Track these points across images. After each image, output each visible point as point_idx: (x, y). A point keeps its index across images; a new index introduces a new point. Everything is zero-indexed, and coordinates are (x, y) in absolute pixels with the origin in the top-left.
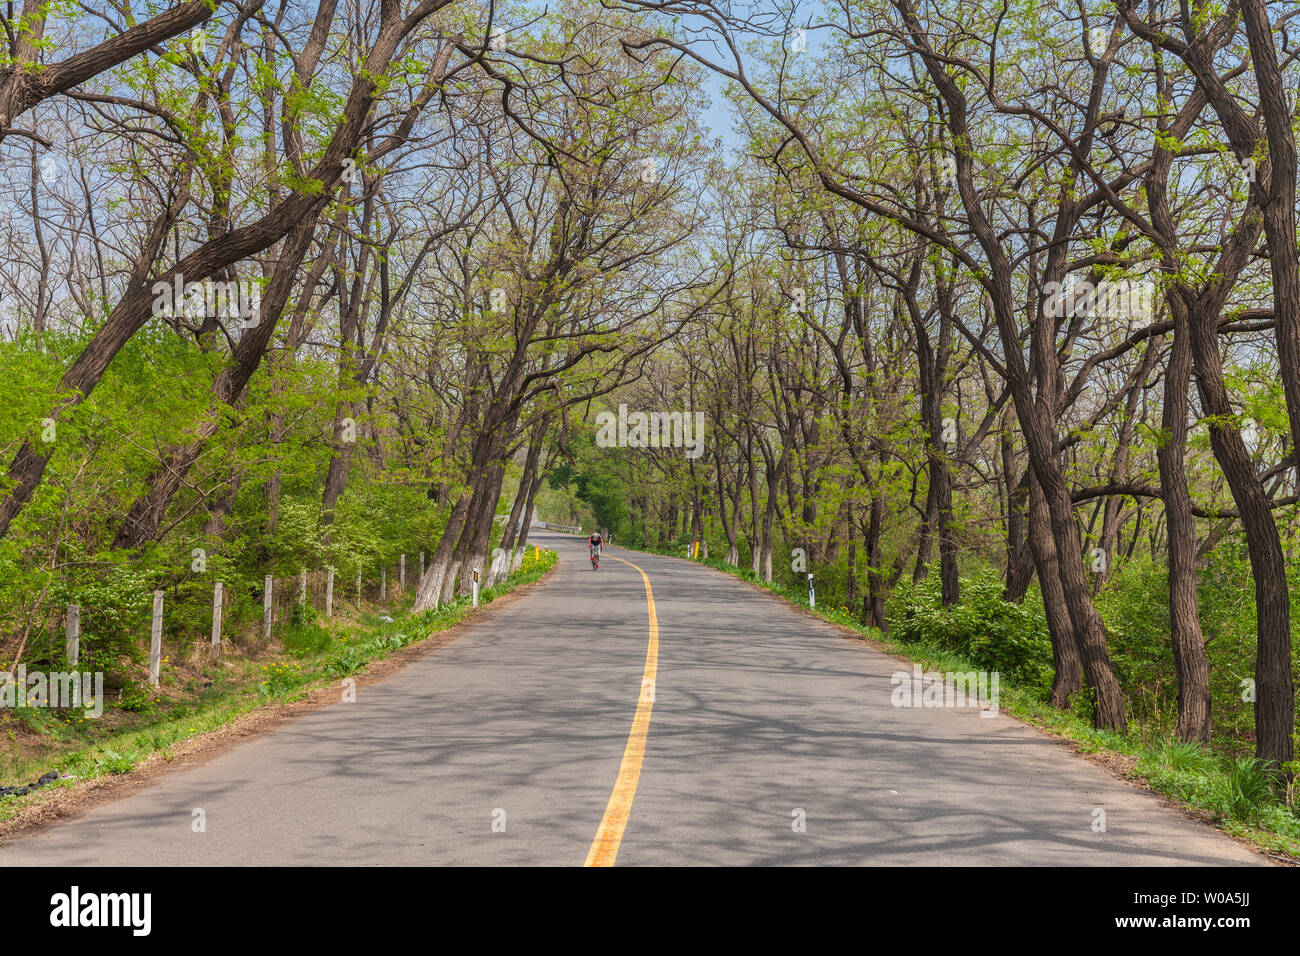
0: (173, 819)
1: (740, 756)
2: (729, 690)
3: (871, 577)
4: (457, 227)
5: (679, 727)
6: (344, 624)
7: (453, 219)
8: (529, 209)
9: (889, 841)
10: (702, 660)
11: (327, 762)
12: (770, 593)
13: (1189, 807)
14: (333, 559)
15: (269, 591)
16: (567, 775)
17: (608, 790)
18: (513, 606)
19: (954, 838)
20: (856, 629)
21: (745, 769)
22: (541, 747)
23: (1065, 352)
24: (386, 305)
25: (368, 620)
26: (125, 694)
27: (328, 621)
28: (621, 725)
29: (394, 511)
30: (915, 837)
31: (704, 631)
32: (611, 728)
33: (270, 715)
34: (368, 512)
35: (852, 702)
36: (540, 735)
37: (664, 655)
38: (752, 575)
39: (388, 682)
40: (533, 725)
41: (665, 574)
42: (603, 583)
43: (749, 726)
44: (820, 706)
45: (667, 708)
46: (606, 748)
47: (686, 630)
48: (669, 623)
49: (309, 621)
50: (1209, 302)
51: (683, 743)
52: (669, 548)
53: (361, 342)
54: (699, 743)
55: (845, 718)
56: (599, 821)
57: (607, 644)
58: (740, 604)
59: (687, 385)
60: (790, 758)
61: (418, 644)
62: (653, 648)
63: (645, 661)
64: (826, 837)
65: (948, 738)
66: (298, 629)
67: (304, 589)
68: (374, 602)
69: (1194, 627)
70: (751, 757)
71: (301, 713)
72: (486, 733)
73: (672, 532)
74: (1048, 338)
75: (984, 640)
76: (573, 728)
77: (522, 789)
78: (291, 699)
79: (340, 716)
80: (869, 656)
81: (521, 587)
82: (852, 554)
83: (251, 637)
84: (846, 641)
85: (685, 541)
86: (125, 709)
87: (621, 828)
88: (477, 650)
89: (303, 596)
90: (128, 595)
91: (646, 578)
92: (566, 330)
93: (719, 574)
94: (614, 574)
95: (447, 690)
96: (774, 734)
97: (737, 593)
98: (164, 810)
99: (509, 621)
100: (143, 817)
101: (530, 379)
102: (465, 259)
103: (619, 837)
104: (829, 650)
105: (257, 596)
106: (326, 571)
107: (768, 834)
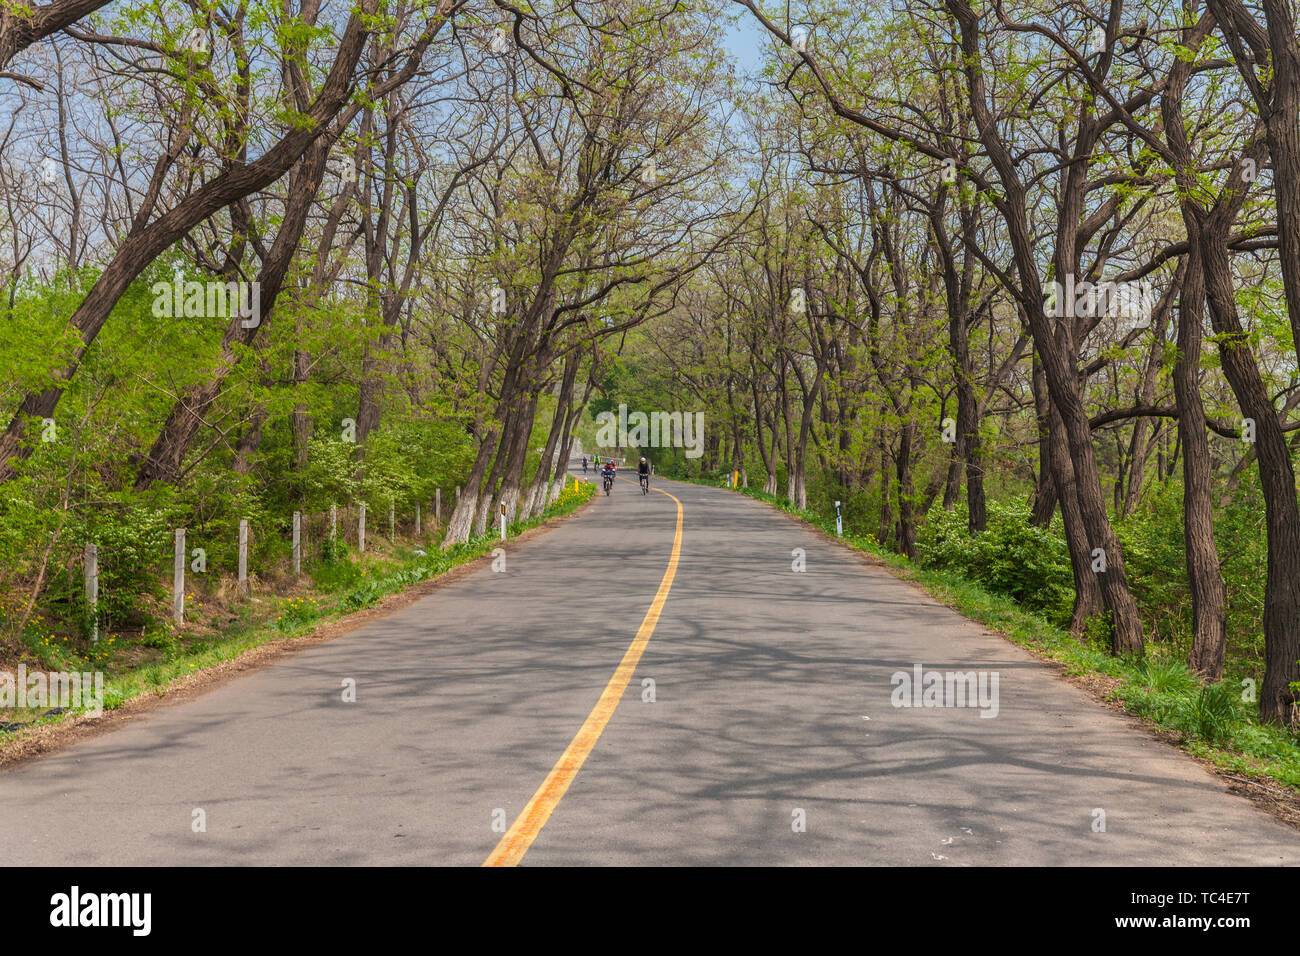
0: (164, 750)
1: (723, 683)
2: (731, 618)
3: (901, 503)
4: (485, 161)
5: (671, 656)
6: (376, 559)
7: (483, 152)
8: (555, 140)
9: (847, 767)
10: (715, 589)
11: (314, 694)
12: (802, 522)
13: (1159, 728)
14: (365, 494)
15: (297, 527)
16: (547, 704)
17: (583, 718)
18: (542, 537)
19: (912, 763)
20: (877, 555)
21: (724, 696)
22: (527, 677)
23: (1095, 273)
24: (416, 241)
25: (403, 555)
26: (150, 631)
27: (361, 556)
28: (614, 654)
29: (429, 447)
30: (874, 762)
31: (725, 560)
32: (603, 658)
33: (272, 650)
34: (403, 448)
35: (851, 628)
36: (530, 665)
37: (679, 584)
38: (787, 504)
39: (397, 615)
40: (526, 655)
41: (702, 504)
42: (637, 514)
43: (742, 654)
44: (820, 633)
45: (665, 637)
46: (592, 677)
47: (705, 559)
48: (692, 551)
49: (341, 556)
50: (1219, 219)
51: (669, 671)
52: (711, 478)
53: (392, 278)
54: (685, 671)
55: (840, 644)
56: (564, 750)
57: (626, 575)
58: (768, 532)
59: (725, 314)
60: (773, 685)
61: (438, 577)
62: (669, 577)
63: (657, 591)
64: (785, 763)
65: (937, 662)
66: (330, 565)
67: (334, 525)
68: (408, 536)
69: (1209, 549)
70: (735, 684)
71: (305, 647)
72: (480, 664)
73: (714, 462)
74: (1069, 259)
75: (1006, 565)
76: (563, 658)
77: (497, 718)
78: (297, 634)
79: (340, 649)
80: (884, 582)
81: (555, 518)
82: (885, 481)
83: (281, 572)
84: (865, 568)
85: (726, 470)
86: (147, 646)
87: (583, 757)
88: (493, 582)
89: (334, 532)
90: (147, 534)
91: (680, 508)
92: (600, 261)
93: (756, 503)
94: (649, 505)
95: (453, 622)
96: (765, 661)
97: (769, 522)
98: (158, 741)
99: (533, 553)
100: (137, 749)
101: (558, 312)
102: (496, 192)
103: (579, 765)
104: (846, 576)
105: (286, 532)
106: (358, 506)
107: (726, 760)
